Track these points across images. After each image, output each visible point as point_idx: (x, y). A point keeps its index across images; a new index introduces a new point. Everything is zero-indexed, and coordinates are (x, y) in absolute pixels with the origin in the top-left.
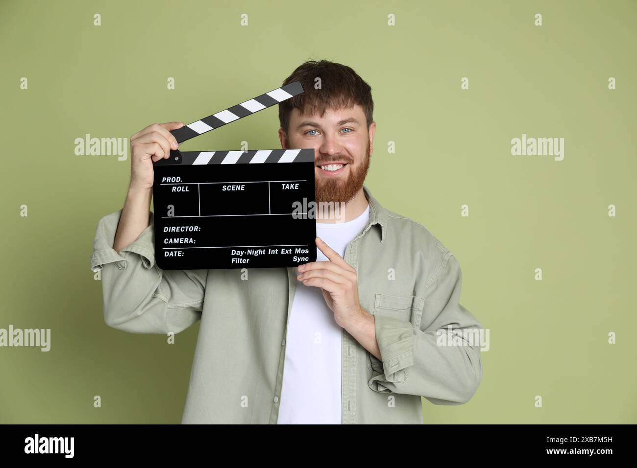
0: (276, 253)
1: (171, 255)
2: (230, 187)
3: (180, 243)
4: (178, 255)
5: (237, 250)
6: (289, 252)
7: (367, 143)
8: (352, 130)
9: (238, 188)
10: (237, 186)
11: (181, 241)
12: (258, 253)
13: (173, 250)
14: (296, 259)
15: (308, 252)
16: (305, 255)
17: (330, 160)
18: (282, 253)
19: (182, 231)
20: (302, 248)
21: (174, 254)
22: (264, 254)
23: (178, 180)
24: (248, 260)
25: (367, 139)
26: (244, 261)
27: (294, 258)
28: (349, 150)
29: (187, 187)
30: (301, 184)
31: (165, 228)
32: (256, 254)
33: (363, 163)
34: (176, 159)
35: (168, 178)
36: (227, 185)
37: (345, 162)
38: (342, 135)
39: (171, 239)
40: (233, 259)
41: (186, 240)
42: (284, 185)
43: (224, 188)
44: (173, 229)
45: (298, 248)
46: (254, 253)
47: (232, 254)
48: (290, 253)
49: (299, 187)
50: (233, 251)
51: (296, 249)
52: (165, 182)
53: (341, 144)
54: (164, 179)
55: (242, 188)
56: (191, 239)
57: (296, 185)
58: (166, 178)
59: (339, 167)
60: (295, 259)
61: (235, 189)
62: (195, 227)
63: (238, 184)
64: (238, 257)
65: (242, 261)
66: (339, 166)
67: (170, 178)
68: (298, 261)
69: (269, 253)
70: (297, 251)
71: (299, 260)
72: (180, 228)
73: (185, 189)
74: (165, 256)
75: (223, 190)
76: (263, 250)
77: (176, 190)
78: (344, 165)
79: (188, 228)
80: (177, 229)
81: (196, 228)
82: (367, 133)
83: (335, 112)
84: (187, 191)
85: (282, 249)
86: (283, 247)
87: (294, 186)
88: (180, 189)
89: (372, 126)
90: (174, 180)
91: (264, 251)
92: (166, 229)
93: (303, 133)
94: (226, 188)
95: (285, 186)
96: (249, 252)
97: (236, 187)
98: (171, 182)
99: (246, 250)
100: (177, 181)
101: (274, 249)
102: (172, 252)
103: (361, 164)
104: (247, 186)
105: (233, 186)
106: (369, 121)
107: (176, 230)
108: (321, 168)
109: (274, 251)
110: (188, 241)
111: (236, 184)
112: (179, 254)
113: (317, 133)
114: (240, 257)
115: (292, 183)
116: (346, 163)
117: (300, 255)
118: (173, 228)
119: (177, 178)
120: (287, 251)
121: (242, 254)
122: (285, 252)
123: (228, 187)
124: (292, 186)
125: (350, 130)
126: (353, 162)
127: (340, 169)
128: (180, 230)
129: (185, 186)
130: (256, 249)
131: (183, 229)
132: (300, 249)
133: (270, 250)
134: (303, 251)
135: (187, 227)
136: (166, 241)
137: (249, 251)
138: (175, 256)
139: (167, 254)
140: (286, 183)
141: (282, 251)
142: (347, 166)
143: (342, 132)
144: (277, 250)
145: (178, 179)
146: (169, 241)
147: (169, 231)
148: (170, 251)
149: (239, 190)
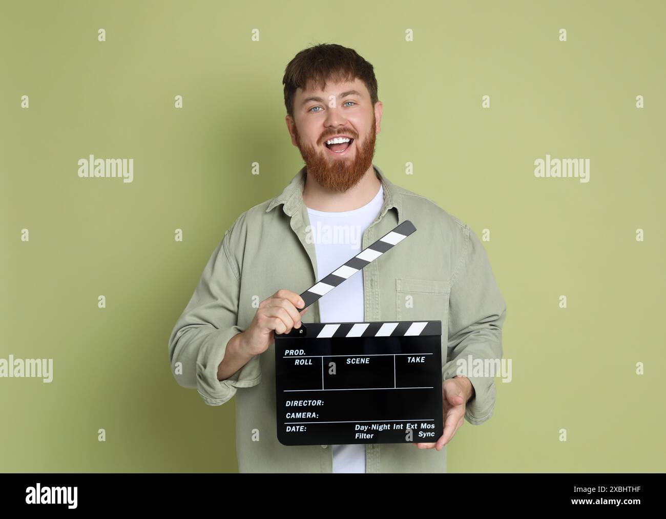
0: (402, 428)
1: (293, 429)
2: (355, 360)
3: (303, 417)
4: (301, 430)
5: (361, 424)
6: (414, 427)
8: (355, 104)
9: (363, 361)
10: (362, 359)
11: (303, 415)
12: (383, 428)
13: (295, 425)
14: (422, 435)
15: (434, 427)
16: (430, 430)
17: (335, 133)
18: (407, 428)
19: (304, 405)
20: (428, 423)
21: (296, 428)
22: (389, 429)
24: (372, 435)
26: (368, 436)
27: (420, 433)
28: (353, 124)
29: (310, 360)
30: (427, 357)
31: (287, 402)
32: (381, 429)
33: (368, 137)
34: (300, 332)
35: (291, 351)
36: (351, 358)
37: (350, 136)
38: (345, 108)
39: (293, 414)
40: (357, 434)
41: (309, 415)
42: (409, 358)
43: (349, 361)
45: (424, 422)
46: (379, 428)
47: (356, 429)
48: (416, 428)
49: (425, 360)
50: (357, 426)
51: (422, 424)
52: (288, 355)
53: (344, 117)
54: (287, 352)
55: (367, 361)
56: (314, 413)
57: (422, 358)
58: (288, 351)
61: (360, 362)
63: (363, 357)
64: (362, 432)
65: (366, 436)
66: (344, 139)
67: (293, 351)
68: (423, 436)
69: (394, 428)
70: (423, 426)
71: (425, 435)
72: (303, 403)
73: (308, 362)
74: (287, 431)
75: (347, 363)
76: (387, 425)
77: (299, 363)
79: (311, 403)
80: (300, 403)
81: (319, 402)
82: (372, 111)
83: (335, 84)
84: (310, 364)
85: (408, 424)
86: (409, 422)
87: (420, 359)
88: (303, 362)
89: (377, 105)
90: (297, 352)
91: (389, 426)
92: (288, 404)
93: (307, 110)
94: (351, 361)
95: (411, 360)
96: (374, 427)
97: (360, 360)
98: (294, 355)
99: (370, 424)
100: (300, 354)
101: (399, 423)
102: (294, 427)
103: (366, 138)
104: (371, 359)
105: (357, 359)
106: (374, 99)
107: (298, 404)
109: (399, 426)
110: (311, 416)
111: (361, 357)
112: (301, 428)
113: (320, 109)
114: (364, 432)
115: (418, 356)
117: (425, 430)
118: (295, 402)
119: (301, 350)
120: (412, 426)
121: (366, 429)
124: (418, 359)
126: (358, 137)
128: (302, 404)
129: (308, 359)
130: (380, 424)
131: (306, 403)
132: (426, 424)
133: (395, 425)
134: (429, 426)
135: (310, 401)
136: (288, 416)
137: (373, 425)
138: (297, 431)
139: (289, 429)
140: (412, 356)
141: (408, 426)
143: (345, 105)
144: (402, 425)
145: (302, 352)
146: (291, 416)
147: (292, 405)
148: (292, 426)
149: (364, 363)
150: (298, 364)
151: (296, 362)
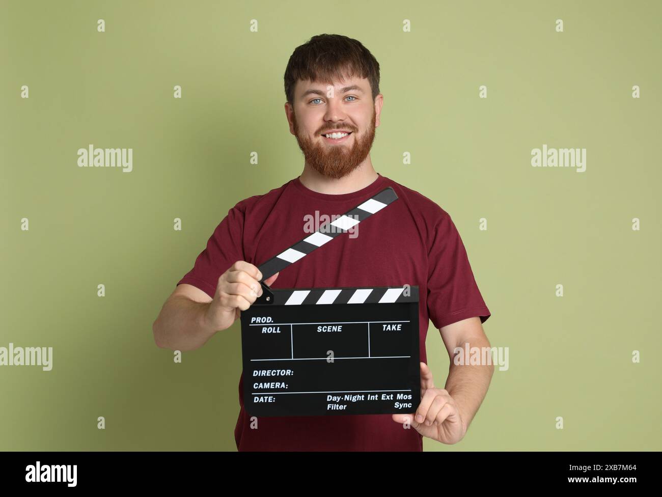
0: (376, 399)
1: (261, 400)
2: (326, 328)
4: (269, 401)
5: (333, 395)
6: (390, 397)
7: (372, 112)
8: (356, 98)
9: (335, 329)
10: (334, 327)
11: (272, 385)
12: (356, 399)
13: (264, 396)
15: (411, 398)
16: (407, 401)
17: (334, 128)
18: (383, 399)
19: (273, 375)
20: (405, 393)
21: (264, 399)
23: (269, 320)
24: (345, 406)
25: (373, 109)
26: (341, 407)
28: (353, 119)
29: (278, 328)
30: (403, 325)
32: (354, 400)
33: (368, 131)
34: (267, 300)
35: (258, 318)
36: (322, 326)
37: (349, 130)
38: (346, 103)
39: (261, 384)
40: (329, 405)
41: (278, 385)
42: (385, 326)
43: (319, 329)
44: (264, 373)
45: (400, 393)
46: (352, 398)
47: (328, 400)
48: (392, 399)
49: (402, 328)
50: (328, 396)
51: (398, 395)
52: (255, 322)
53: (345, 112)
54: (253, 319)
55: (339, 329)
56: (283, 383)
57: (398, 325)
58: (255, 318)
59: (343, 135)
60: (397, 405)
61: (332, 330)
62: (287, 371)
63: (335, 325)
64: (335, 403)
65: (338, 407)
67: (260, 318)
68: (399, 407)
69: (369, 399)
70: (399, 397)
71: (401, 407)
72: (271, 372)
73: (276, 330)
74: (255, 401)
75: (318, 331)
76: (361, 396)
77: (267, 331)
78: (349, 134)
79: (280, 372)
80: (268, 373)
81: (289, 372)
84: (278, 332)
85: (383, 395)
86: (384, 393)
87: (396, 327)
88: (271, 330)
89: (378, 98)
90: (264, 320)
91: (363, 396)
92: (256, 373)
93: (307, 102)
95: (386, 327)
96: (347, 398)
97: (332, 328)
98: (261, 323)
99: (343, 395)
100: (268, 322)
101: (374, 394)
102: (262, 398)
103: (366, 132)
104: (344, 327)
105: (329, 327)
106: (375, 92)
107: (266, 374)
108: (326, 137)
109: (374, 396)
110: (280, 386)
111: (332, 325)
112: (270, 399)
113: (321, 102)
114: (337, 403)
115: (394, 324)
116: (351, 131)
117: (402, 402)
118: (263, 371)
119: (268, 318)
120: (388, 397)
121: (339, 399)
122: (386, 397)
123: (323, 328)
124: (394, 327)
125: (354, 99)
126: (358, 131)
127: (345, 137)
128: (271, 374)
129: (276, 327)
130: (354, 394)
131: (274, 373)
132: (402, 395)
133: (369, 395)
134: (406, 397)
135: (278, 371)
136: (256, 386)
137: (346, 396)
138: (266, 401)
139: (256, 399)
140: (387, 324)
141: (383, 397)
142: (352, 135)
143: (346, 100)
144: (377, 396)
146: (258, 386)
147: (259, 375)
148: (260, 396)
149: (336, 331)
150: (265, 332)
151: (263, 330)
